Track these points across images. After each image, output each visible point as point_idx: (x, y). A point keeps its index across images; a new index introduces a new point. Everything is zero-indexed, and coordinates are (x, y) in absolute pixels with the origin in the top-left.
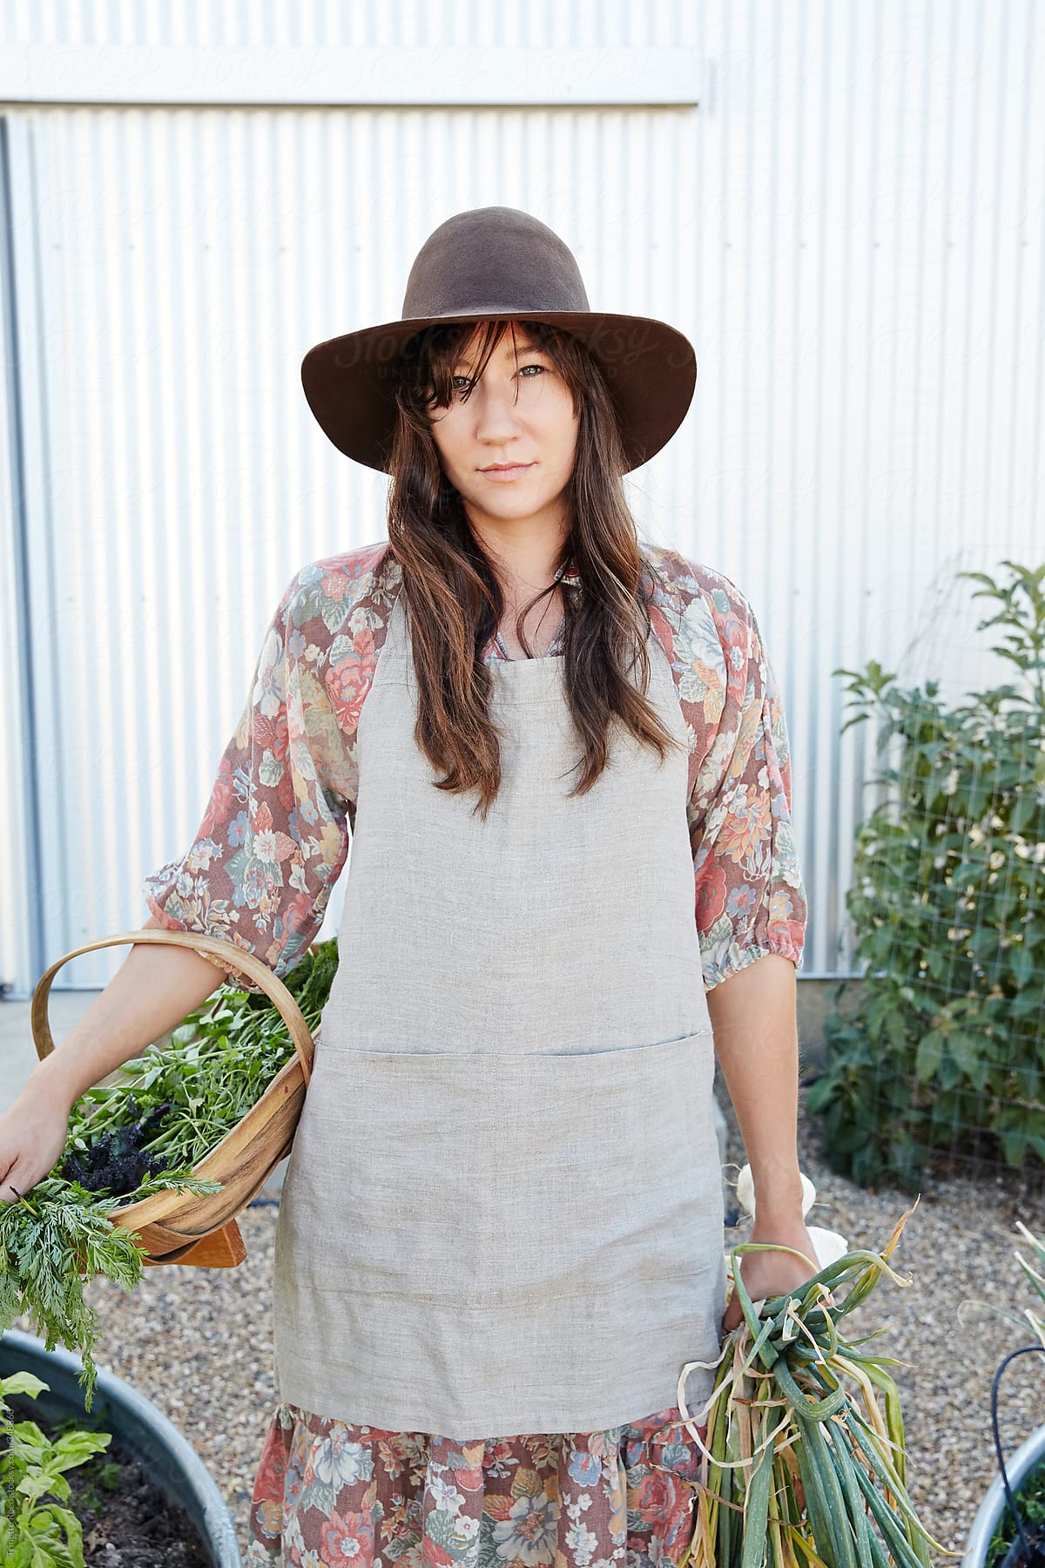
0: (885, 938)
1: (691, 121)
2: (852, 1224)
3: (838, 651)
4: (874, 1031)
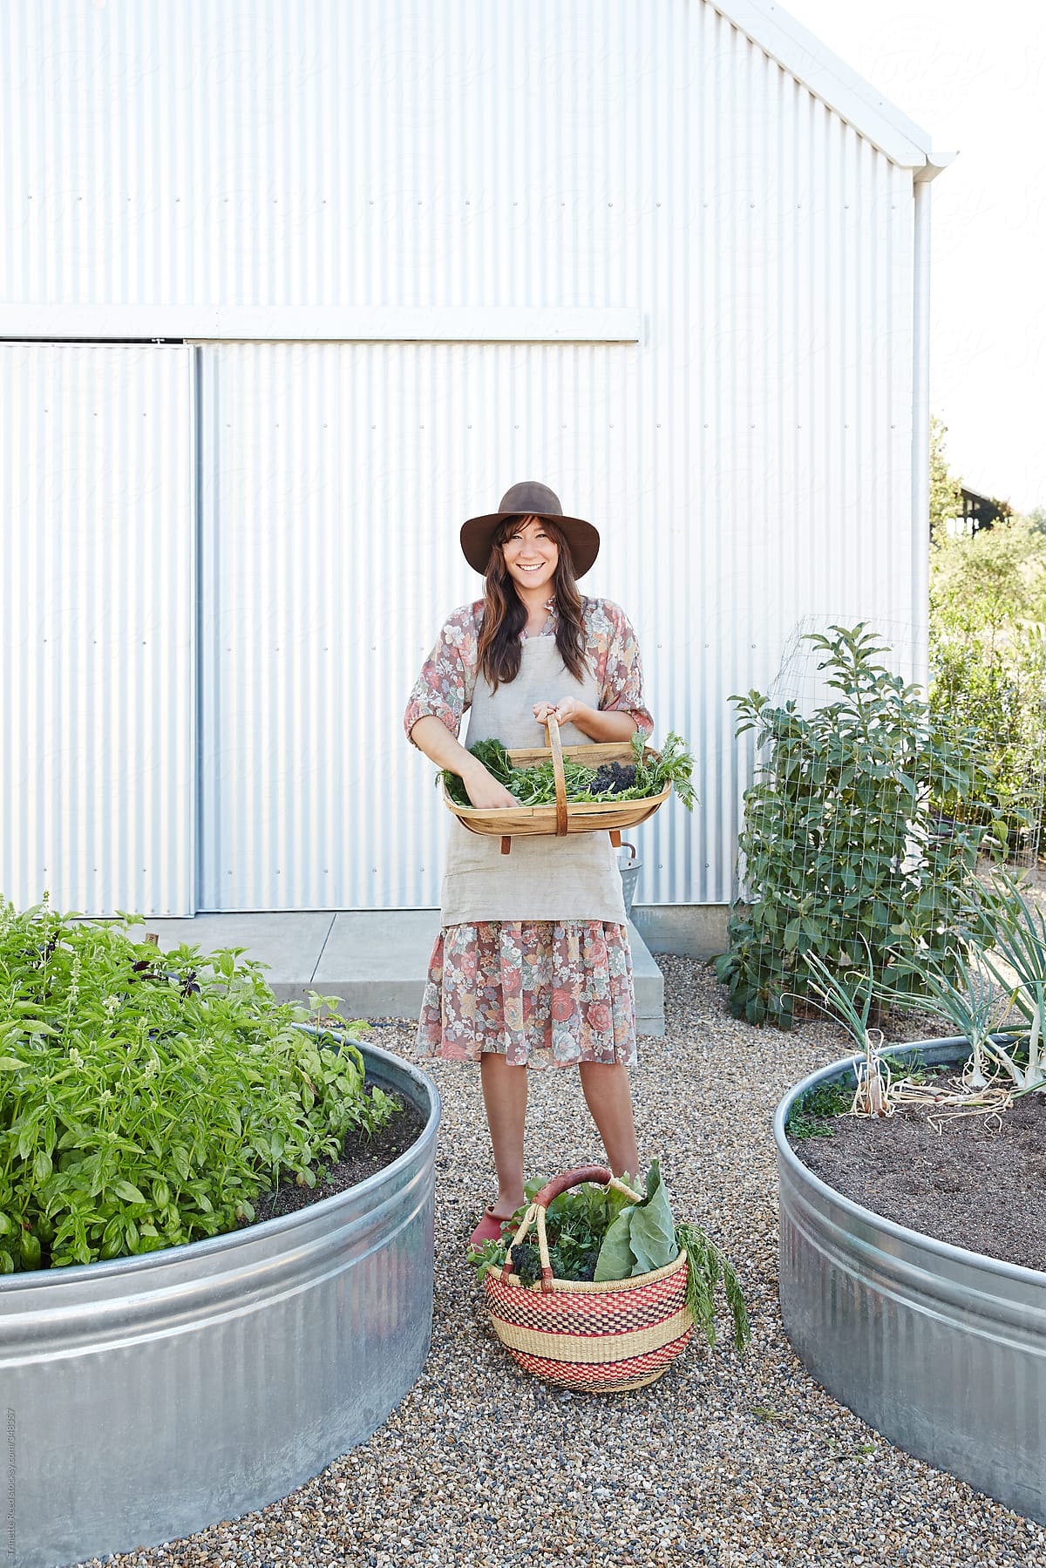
0: (763, 861)
1: (632, 351)
2: (745, 1042)
3: (735, 684)
4: (758, 921)
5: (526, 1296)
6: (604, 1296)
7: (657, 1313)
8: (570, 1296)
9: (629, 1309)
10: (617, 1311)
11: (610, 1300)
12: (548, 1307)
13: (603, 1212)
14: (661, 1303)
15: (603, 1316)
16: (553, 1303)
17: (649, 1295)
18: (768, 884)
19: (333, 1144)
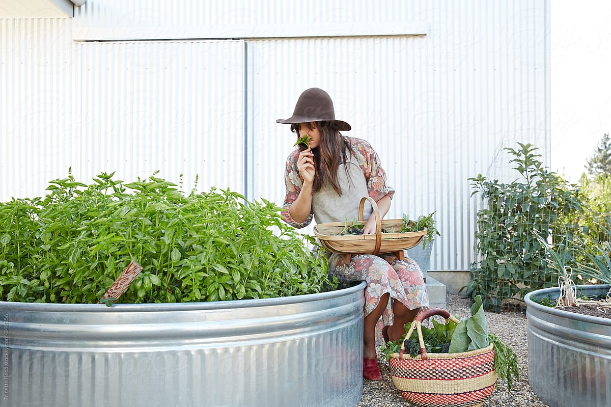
5: (413, 363)
6: (454, 360)
7: (481, 370)
8: (436, 360)
9: (467, 367)
10: (461, 368)
11: (457, 362)
12: (424, 367)
13: (445, 334)
14: (483, 366)
15: (454, 370)
16: (427, 365)
17: (477, 361)
18: (490, 250)
19: (317, 288)
